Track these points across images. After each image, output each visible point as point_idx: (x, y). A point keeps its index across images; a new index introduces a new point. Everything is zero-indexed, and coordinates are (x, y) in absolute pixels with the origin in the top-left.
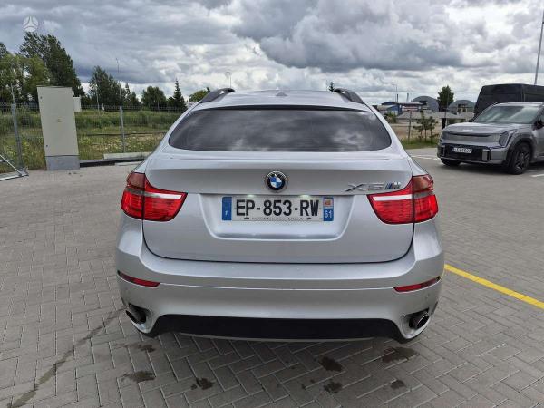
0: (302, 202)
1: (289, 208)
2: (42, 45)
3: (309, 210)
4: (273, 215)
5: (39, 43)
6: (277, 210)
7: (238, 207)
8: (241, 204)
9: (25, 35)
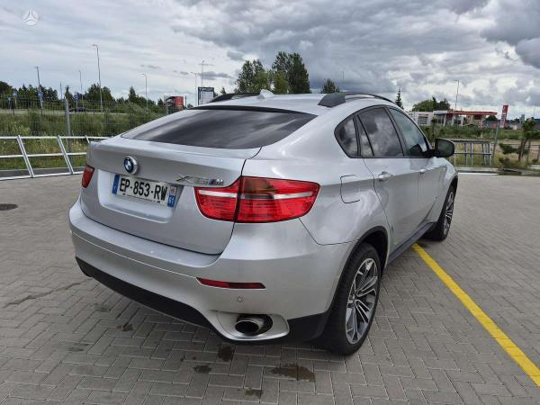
0: (157, 186)
1: (148, 190)
2: (289, 63)
3: (160, 194)
4: (138, 195)
5: (286, 60)
6: (141, 191)
7: (122, 184)
8: (124, 182)
9: (277, 54)
